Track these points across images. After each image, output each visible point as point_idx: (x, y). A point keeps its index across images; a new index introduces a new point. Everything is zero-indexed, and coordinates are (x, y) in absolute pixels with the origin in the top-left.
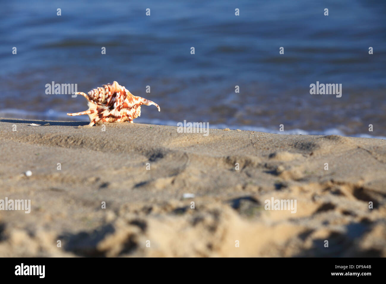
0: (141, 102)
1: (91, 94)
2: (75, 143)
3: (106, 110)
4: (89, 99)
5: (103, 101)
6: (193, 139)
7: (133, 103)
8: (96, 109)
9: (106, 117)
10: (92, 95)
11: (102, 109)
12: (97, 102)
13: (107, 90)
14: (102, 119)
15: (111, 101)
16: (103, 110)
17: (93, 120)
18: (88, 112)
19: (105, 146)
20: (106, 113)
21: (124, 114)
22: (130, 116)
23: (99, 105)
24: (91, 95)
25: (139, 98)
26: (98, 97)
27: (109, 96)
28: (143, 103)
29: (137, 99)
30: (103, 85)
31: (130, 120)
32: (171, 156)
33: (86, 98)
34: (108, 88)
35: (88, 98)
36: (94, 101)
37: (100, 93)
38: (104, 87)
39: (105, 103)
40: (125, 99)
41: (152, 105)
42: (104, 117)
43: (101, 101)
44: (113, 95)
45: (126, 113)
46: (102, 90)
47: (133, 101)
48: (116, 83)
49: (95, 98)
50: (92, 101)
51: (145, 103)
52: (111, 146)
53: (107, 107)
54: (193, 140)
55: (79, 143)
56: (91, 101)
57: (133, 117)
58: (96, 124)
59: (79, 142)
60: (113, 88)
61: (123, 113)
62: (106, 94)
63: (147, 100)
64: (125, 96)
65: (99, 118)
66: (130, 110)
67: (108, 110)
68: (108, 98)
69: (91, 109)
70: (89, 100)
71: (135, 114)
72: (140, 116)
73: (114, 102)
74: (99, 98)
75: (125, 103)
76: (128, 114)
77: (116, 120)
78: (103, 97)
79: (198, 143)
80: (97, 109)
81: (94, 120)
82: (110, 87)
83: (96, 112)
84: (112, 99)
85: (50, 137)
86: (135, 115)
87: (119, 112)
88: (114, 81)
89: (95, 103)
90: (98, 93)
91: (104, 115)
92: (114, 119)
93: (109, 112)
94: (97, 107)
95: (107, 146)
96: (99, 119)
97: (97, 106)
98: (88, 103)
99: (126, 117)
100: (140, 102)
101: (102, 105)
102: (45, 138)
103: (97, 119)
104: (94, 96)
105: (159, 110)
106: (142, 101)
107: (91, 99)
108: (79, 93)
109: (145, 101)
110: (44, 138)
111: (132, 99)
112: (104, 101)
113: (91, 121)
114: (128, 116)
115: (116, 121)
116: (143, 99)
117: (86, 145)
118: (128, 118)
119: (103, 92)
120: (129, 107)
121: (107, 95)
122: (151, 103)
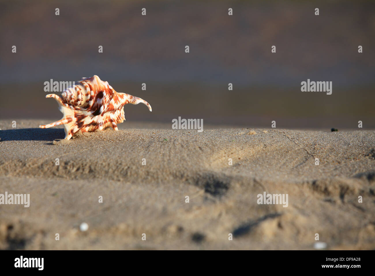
0: (127, 101)
1: (67, 95)
2: (81, 171)
3: (89, 116)
4: (63, 102)
5: (83, 105)
6: (232, 153)
7: (119, 103)
8: (74, 116)
9: (87, 126)
10: (68, 97)
11: (82, 115)
12: (73, 106)
13: (88, 89)
14: (81, 129)
15: (96, 104)
16: (83, 117)
17: (70, 132)
18: (65, 121)
19: (129, 174)
20: (88, 120)
21: (107, 120)
22: (114, 121)
23: (76, 109)
24: (66, 97)
25: (124, 95)
26: (76, 99)
27: (91, 98)
28: (129, 102)
29: (122, 97)
30: (80, 82)
31: (114, 126)
32: (238, 186)
33: (59, 101)
34: (88, 86)
35: (61, 102)
36: (69, 105)
37: (78, 94)
38: (82, 84)
39: (86, 107)
40: (111, 99)
41: (141, 104)
42: (84, 126)
43: (80, 104)
44: (97, 95)
45: (109, 117)
46: (80, 89)
47: (119, 101)
48: (97, 78)
49: (73, 101)
50: (67, 105)
51: (131, 101)
52: (137, 173)
53: (90, 112)
54: (233, 155)
55: (87, 171)
56: (65, 105)
57: (117, 122)
58: (75, 136)
59: (85, 170)
60: (95, 85)
61: (105, 117)
62: (87, 95)
63: (133, 97)
64: (111, 96)
65: (78, 127)
66: (114, 113)
67: (90, 116)
68: (91, 99)
69: (67, 116)
70: (62, 104)
71: (120, 117)
72: (125, 120)
73: (101, 106)
74: (78, 100)
75: (111, 104)
76: (111, 118)
77: (97, 128)
78: (83, 98)
79: (239, 159)
80: (76, 116)
81: (72, 131)
82: (91, 84)
83: (75, 120)
84: (96, 101)
85: (36, 164)
86: (120, 119)
87: (102, 117)
88: (95, 76)
89: (70, 108)
90: (76, 94)
91: (85, 123)
92: (94, 127)
93: (91, 119)
94: (74, 113)
95: (131, 173)
96: (78, 129)
97: (74, 111)
98: (61, 108)
99: (109, 123)
100: (125, 101)
101: (81, 110)
102: (32, 166)
103: (76, 129)
104: (71, 98)
105: (151, 110)
106: (128, 99)
107: (65, 102)
108: (51, 96)
109: (131, 98)
110: (30, 166)
111: (118, 98)
112: (85, 103)
113: (68, 133)
114: (111, 121)
115: (97, 130)
116: (129, 96)
117: (99, 173)
118: (112, 123)
119: (83, 91)
120: (115, 109)
121: (89, 96)
122: (139, 101)
